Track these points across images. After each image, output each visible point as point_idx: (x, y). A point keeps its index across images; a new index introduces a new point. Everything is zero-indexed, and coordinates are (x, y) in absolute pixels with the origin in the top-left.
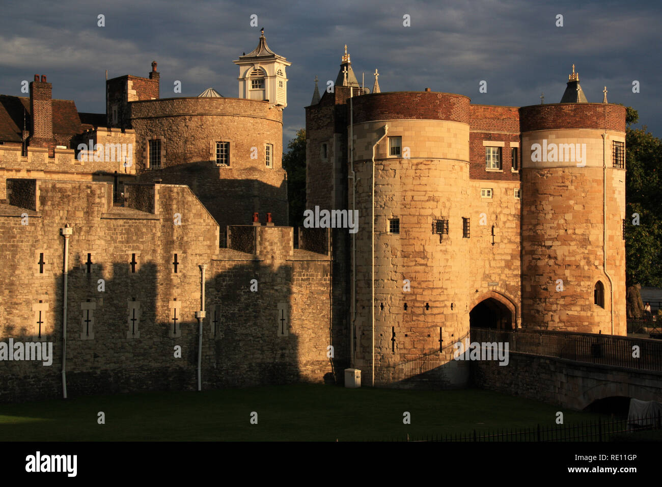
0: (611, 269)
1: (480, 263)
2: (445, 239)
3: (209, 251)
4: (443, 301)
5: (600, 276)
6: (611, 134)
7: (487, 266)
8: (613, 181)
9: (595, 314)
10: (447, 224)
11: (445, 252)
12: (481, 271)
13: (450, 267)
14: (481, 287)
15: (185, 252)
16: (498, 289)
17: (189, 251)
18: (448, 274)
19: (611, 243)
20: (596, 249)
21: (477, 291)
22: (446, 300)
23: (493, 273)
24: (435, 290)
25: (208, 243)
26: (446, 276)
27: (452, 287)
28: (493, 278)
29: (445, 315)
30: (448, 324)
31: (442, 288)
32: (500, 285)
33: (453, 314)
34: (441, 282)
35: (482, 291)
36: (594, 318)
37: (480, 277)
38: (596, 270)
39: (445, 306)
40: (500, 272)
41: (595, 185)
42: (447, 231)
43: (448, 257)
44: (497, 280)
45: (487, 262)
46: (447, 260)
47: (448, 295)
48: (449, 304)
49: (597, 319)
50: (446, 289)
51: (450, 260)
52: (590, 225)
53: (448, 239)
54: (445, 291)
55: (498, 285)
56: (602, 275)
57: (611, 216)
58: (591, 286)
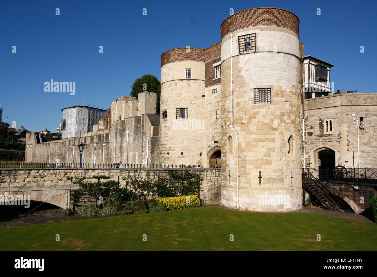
0: (238, 126)
1: (211, 131)
2: (166, 120)
3: (150, 135)
4: (164, 151)
5: (230, 132)
6: (237, 33)
7: (214, 132)
8: (239, 64)
9: (227, 159)
10: (167, 113)
11: (165, 126)
12: (211, 135)
13: (167, 134)
14: (211, 144)
15: (145, 136)
16: (218, 145)
17: (146, 136)
18: (166, 137)
19: (238, 107)
20: (229, 114)
21: (209, 147)
22: (165, 150)
23: (216, 136)
24: (162, 145)
25: (149, 132)
26: (166, 138)
27: (168, 144)
28: (216, 139)
29: (165, 158)
30: (166, 162)
31: (164, 144)
32: (219, 142)
33: (168, 157)
34: (163, 142)
35: (211, 146)
36: (227, 162)
37: (211, 138)
38: (229, 128)
39: (165, 153)
40: (219, 135)
41: (227, 70)
42: (166, 117)
43: (166, 129)
44: (218, 140)
45: (214, 130)
46: (166, 130)
47: (166, 148)
48: (166, 152)
49: (228, 162)
50: (165, 145)
51: (167, 131)
52: (226, 98)
53: (167, 120)
54: (165, 146)
55: (218, 142)
56: (231, 131)
57: (238, 89)
58: (226, 140)
